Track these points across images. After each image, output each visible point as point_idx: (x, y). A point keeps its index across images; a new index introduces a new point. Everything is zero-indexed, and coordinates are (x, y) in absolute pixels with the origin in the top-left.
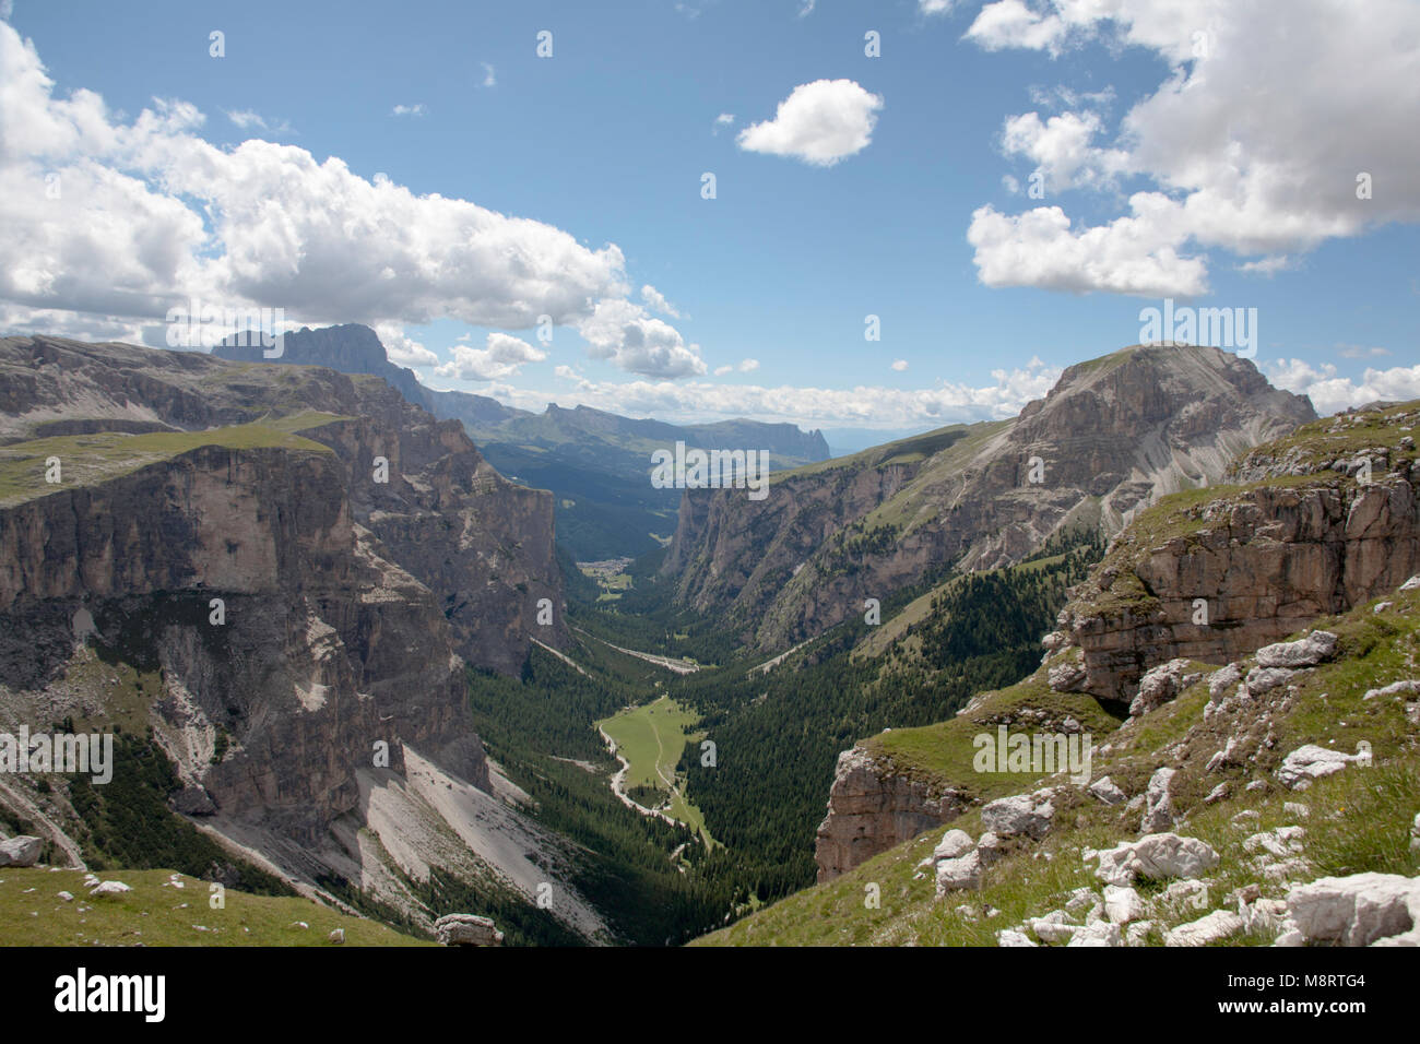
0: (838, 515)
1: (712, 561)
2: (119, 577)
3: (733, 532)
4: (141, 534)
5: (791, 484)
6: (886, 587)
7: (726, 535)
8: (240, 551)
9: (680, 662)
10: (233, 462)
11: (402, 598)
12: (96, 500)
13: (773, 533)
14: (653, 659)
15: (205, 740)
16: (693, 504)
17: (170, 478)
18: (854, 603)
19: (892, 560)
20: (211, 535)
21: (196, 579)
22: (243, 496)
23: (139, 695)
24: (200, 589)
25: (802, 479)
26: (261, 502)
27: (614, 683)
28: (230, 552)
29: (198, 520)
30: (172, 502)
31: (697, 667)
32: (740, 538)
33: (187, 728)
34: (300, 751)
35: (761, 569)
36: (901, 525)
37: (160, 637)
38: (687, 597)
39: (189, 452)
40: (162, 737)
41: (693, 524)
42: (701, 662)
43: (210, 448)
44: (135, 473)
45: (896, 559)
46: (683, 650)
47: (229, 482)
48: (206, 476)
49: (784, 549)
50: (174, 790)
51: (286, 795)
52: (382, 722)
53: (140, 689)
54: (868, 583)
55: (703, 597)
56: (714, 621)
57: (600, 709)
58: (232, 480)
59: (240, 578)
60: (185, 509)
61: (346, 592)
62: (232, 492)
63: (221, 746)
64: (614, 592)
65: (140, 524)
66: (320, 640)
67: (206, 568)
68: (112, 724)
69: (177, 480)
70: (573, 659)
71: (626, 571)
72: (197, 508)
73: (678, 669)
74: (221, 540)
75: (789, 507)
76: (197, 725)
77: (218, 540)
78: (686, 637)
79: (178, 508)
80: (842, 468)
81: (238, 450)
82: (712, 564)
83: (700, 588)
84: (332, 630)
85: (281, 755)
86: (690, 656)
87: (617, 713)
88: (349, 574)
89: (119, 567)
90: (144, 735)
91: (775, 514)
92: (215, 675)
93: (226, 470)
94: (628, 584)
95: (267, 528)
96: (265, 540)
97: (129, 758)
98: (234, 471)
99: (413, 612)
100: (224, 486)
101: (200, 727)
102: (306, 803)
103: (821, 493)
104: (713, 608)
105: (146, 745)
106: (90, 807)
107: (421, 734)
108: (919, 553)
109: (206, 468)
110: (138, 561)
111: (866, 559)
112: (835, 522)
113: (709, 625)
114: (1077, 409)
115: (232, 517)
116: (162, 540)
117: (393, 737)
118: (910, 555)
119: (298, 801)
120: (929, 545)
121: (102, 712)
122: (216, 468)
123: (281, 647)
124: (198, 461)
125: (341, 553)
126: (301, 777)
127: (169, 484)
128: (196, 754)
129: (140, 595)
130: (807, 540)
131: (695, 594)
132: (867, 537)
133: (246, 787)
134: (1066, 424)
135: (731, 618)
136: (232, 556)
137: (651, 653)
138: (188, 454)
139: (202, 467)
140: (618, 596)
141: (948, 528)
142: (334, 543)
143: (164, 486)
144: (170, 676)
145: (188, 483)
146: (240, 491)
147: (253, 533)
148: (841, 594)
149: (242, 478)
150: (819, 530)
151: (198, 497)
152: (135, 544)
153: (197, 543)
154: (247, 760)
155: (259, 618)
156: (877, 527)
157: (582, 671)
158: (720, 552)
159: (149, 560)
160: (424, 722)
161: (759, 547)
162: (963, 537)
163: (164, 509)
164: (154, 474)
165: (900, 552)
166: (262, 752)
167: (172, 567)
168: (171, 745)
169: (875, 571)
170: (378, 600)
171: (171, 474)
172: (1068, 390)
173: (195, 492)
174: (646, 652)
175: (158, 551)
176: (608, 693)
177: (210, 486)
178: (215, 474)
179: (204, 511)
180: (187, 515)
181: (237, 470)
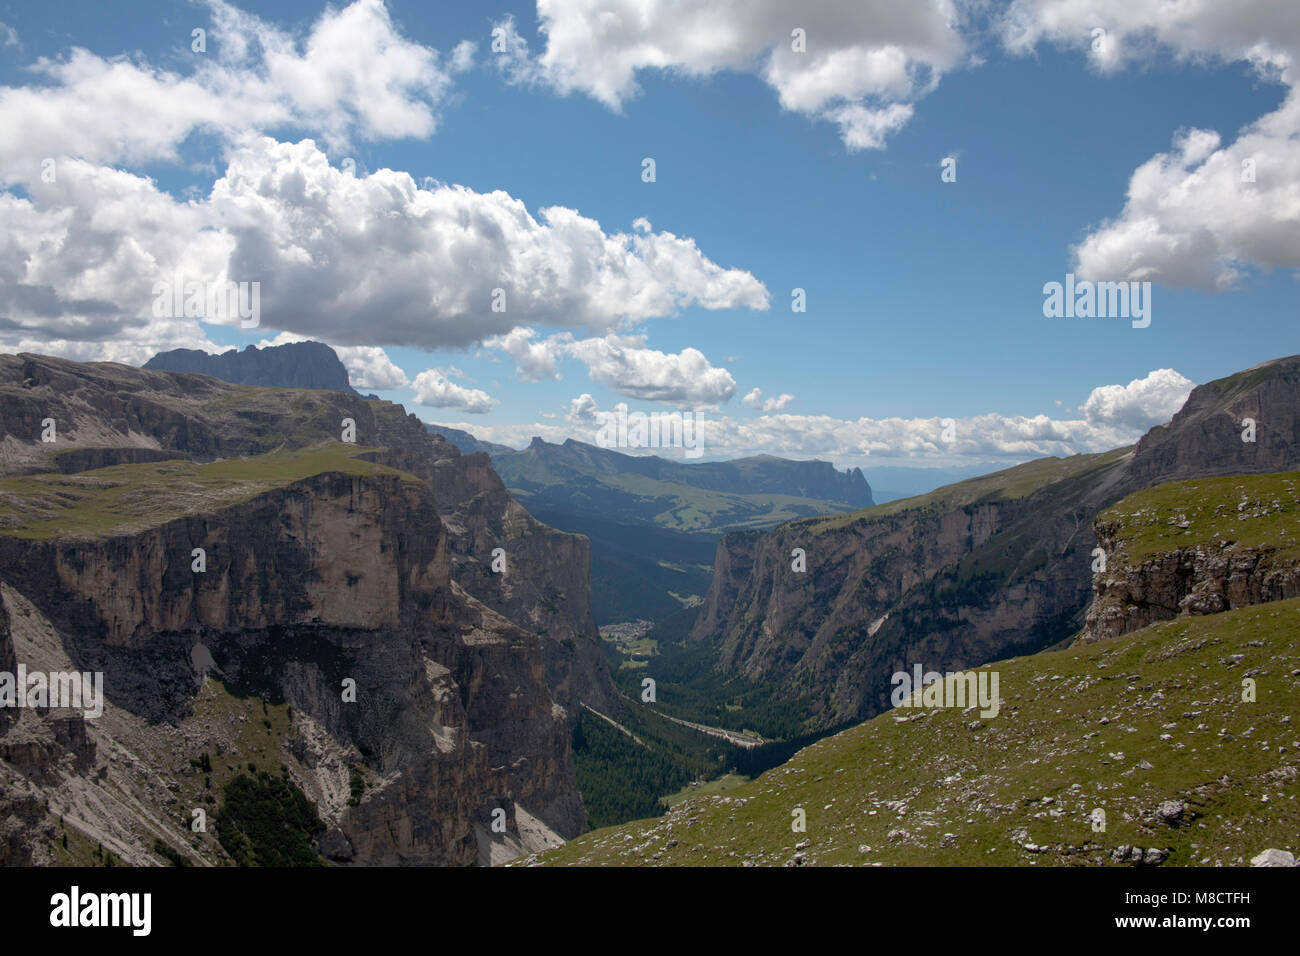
0: (919, 565)
1: (765, 618)
2: (234, 610)
3: (791, 584)
4: (257, 564)
5: (858, 529)
6: (988, 645)
7: (782, 587)
8: (361, 584)
9: (742, 735)
10: (355, 489)
11: (503, 641)
12: (211, 529)
13: (839, 587)
14: (711, 731)
15: (338, 781)
16: (732, 554)
18: (950, 664)
19: (994, 615)
20: (328, 567)
21: (312, 614)
22: (366, 526)
23: (269, 733)
24: (316, 625)
25: (872, 523)
26: (384, 532)
27: (676, 755)
28: (350, 584)
29: (314, 551)
31: (761, 742)
32: (799, 593)
33: (318, 768)
34: (433, 794)
35: (827, 628)
36: (1003, 573)
37: (282, 674)
38: (734, 663)
39: (307, 479)
40: (297, 776)
41: (731, 576)
42: (765, 735)
43: (331, 474)
44: (251, 501)
45: (998, 613)
46: (742, 722)
47: (351, 511)
48: (324, 504)
49: (856, 603)
50: (317, 831)
51: (420, 843)
52: (494, 774)
53: (269, 727)
54: (966, 640)
55: (756, 662)
56: (772, 690)
57: (664, 784)
58: (354, 507)
59: (360, 613)
60: (301, 539)
61: (444, 635)
62: (353, 521)
63: (357, 788)
64: (638, 659)
65: (258, 556)
66: (436, 681)
67: (323, 601)
68: (246, 762)
69: (294, 508)
70: (628, 727)
71: (649, 635)
72: (315, 539)
73: (741, 743)
74: (341, 572)
75: (858, 556)
76: (328, 766)
77: (337, 573)
78: (739, 707)
79: (294, 538)
80: (919, 509)
81: (361, 477)
82: (764, 623)
83: (750, 652)
84: (447, 671)
85: (415, 798)
86: (751, 728)
87: (684, 789)
88: (446, 613)
89: (234, 600)
90: (279, 774)
91: (840, 563)
92: (341, 715)
94: (653, 650)
95: (390, 559)
96: (387, 572)
97: (267, 798)
99: (516, 656)
100: (345, 514)
101: (332, 767)
102: (438, 851)
103: (894, 539)
104: (769, 675)
105: (283, 784)
106: (238, 847)
107: (527, 789)
108: (1025, 606)
109: (326, 495)
110: (254, 593)
111: (964, 612)
112: (915, 571)
113: (766, 695)
114: (1212, 435)
115: (353, 548)
116: (277, 572)
117: (505, 790)
118: (1013, 607)
119: (431, 849)
120: (1038, 596)
121: (234, 749)
122: (338, 495)
123: (405, 685)
124: (317, 489)
125: (439, 591)
126: (434, 823)
128: (331, 796)
129: (256, 630)
130: (882, 593)
131: (744, 660)
132: (963, 586)
133: (381, 830)
134: (1199, 452)
135: (795, 684)
136: (353, 588)
137: (707, 724)
138: (306, 481)
140: (644, 664)
141: (1059, 576)
142: (431, 580)
143: (280, 515)
144: (297, 715)
145: (306, 513)
146: (362, 520)
147: (375, 565)
148: (933, 653)
149: (365, 506)
150: (895, 583)
152: (252, 575)
153: (315, 575)
154: (384, 804)
155: (382, 655)
156: (974, 575)
157: (638, 740)
158: (774, 608)
159: (264, 593)
160: (530, 775)
161: (822, 604)
162: (1079, 587)
163: (279, 539)
164: (270, 501)
165: (1003, 605)
166: (399, 795)
167: (287, 600)
168: (305, 785)
169: (974, 626)
170: (479, 643)
171: (288, 501)
172: (1200, 412)
173: (311, 522)
174: (699, 722)
175: (273, 583)
176: (671, 767)
177: (330, 515)
178: (336, 502)
179: (323, 541)
180: (303, 545)
181: (360, 498)
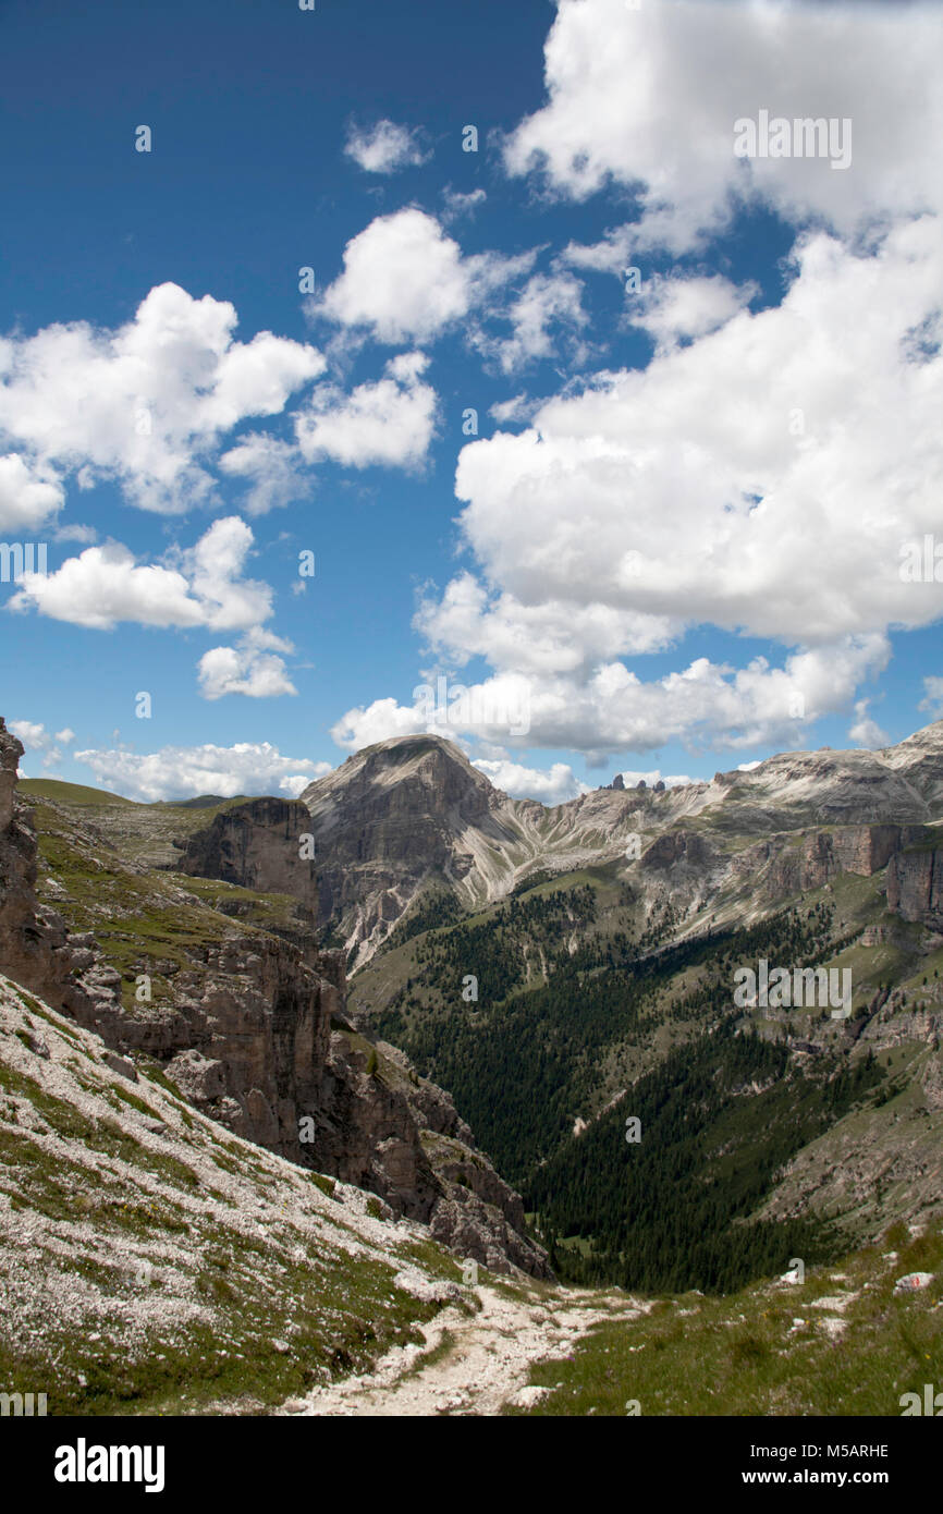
17: (226, 832)
30: (227, 860)
93: (284, 824)
98: (292, 826)
127: (225, 838)
139: (260, 821)
151: (254, 853)
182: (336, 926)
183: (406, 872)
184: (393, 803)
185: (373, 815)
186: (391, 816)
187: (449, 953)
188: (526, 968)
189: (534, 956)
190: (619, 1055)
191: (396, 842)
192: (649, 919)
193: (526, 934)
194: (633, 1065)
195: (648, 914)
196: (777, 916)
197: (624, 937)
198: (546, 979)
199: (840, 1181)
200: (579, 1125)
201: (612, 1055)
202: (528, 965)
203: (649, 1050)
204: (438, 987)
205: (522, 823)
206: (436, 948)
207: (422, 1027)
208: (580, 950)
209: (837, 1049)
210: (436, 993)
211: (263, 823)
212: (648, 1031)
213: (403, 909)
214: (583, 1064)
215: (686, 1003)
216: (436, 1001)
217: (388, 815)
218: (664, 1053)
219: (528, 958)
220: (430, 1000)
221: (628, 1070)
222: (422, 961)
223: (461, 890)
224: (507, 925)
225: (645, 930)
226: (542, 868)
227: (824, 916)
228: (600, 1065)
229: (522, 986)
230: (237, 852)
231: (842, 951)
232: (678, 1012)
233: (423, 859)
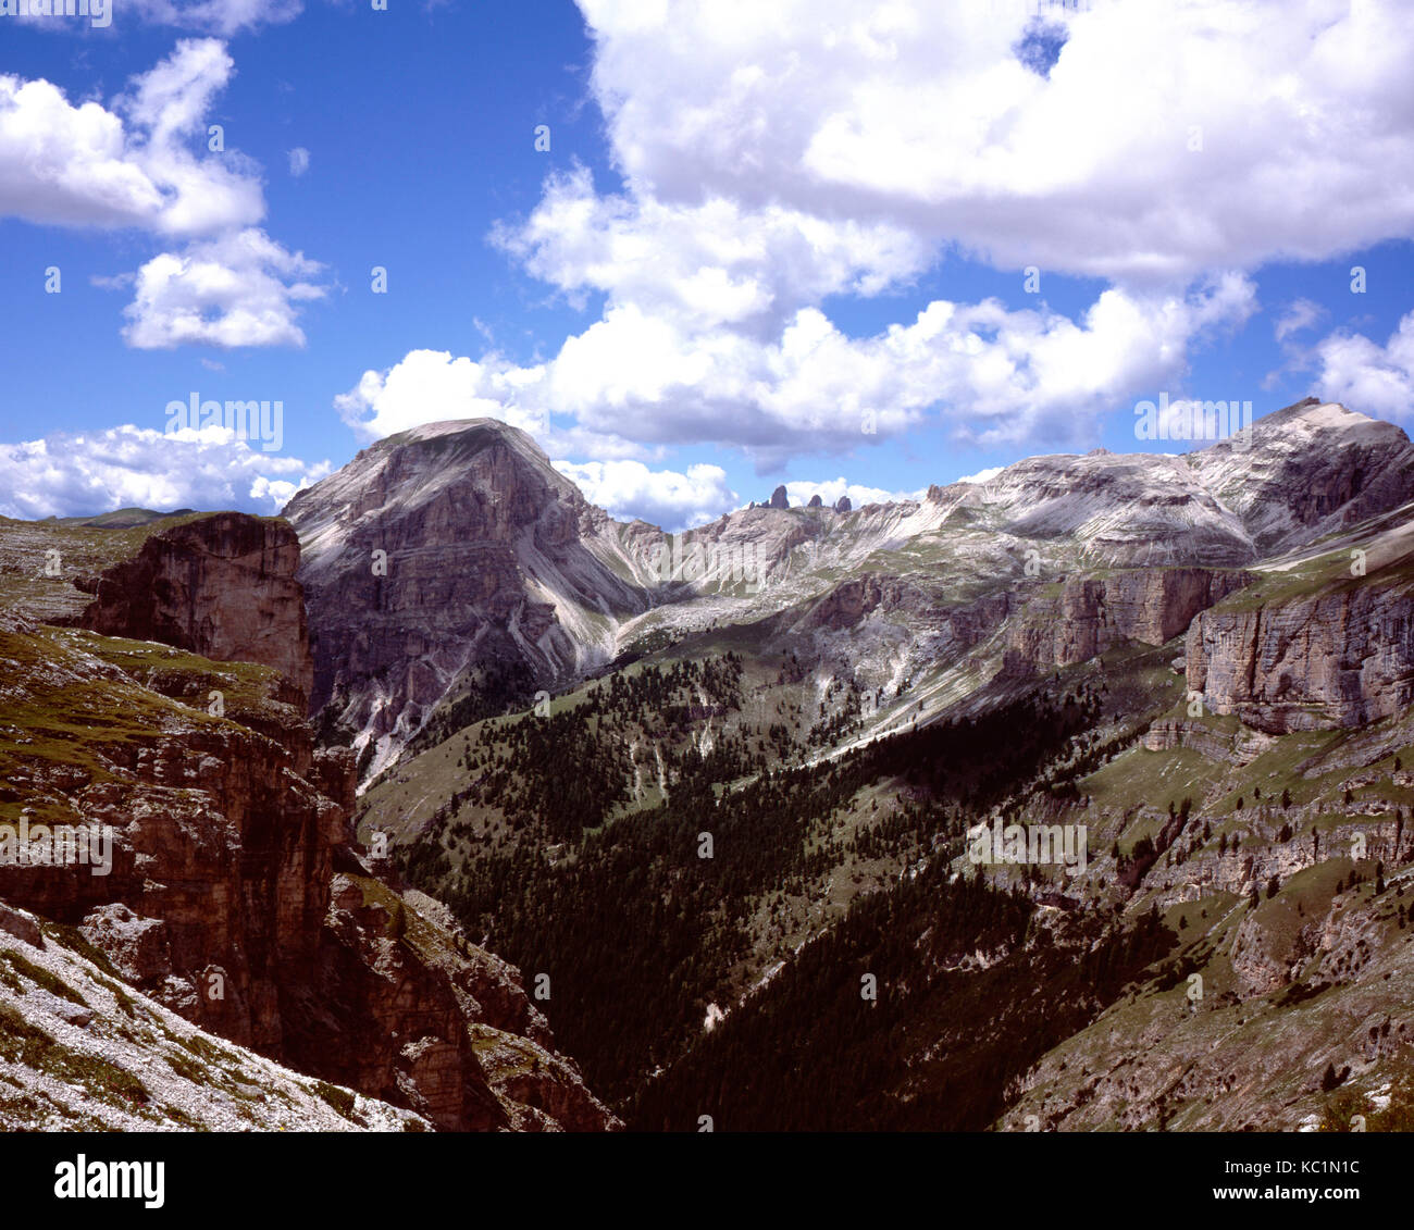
10: (269, 543)
17: (163, 567)
22: (283, 599)
29: (203, 640)
30: (164, 609)
43: (233, 517)
47: (263, 576)
48: (223, 565)
58: (266, 570)
60: (183, 621)
62: (263, 593)
72: (207, 619)
79: (172, 619)
93: (257, 555)
98: (269, 557)
100: (253, 582)
109: (227, 551)
122: (243, 551)
124: (211, 540)
127: (161, 576)
138: (194, 527)
139: (218, 549)
143: (155, 581)
145: (193, 576)
146: (278, 590)
151: (209, 599)
163: (153, 621)
171: (165, 560)
173: (202, 592)
177: (232, 581)
178: (238, 561)
179: (218, 623)
180: (186, 632)
181: (276, 555)
182: (340, 713)
183: (450, 631)
184: (429, 524)
185: (398, 543)
186: (428, 544)
187: (516, 754)
188: (634, 778)
189: (646, 759)
190: (775, 910)
191: (436, 584)
192: (822, 705)
193: (635, 725)
194: (797, 924)
195: (822, 697)
196: (1018, 703)
197: (784, 730)
198: (664, 794)
199: (1106, 1100)
200: (713, 1015)
201: (764, 909)
202: (637, 773)
203: (820, 902)
204: (498, 806)
205: (630, 559)
206: (497, 746)
207: (473, 867)
208: (717, 751)
209: (1104, 904)
210: (496, 815)
211: (223, 553)
212: (818, 875)
213: (445, 686)
214: (720, 922)
215: (877, 830)
216: (496, 828)
217: (424, 540)
218: (843, 907)
219: (638, 761)
220: (487, 824)
221: (789, 931)
222: (473, 766)
223: (535, 657)
224: (606, 712)
225: (817, 721)
226: (661, 626)
227: (1089, 705)
228: (745, 925)
229: (628, 805)
230: (180, 598)
231: (1116, 757)
232: (866, 845)
233: (476, 610)
